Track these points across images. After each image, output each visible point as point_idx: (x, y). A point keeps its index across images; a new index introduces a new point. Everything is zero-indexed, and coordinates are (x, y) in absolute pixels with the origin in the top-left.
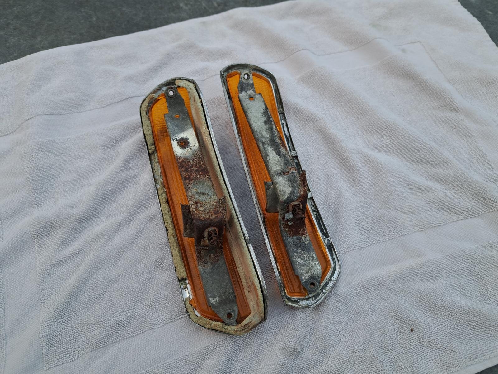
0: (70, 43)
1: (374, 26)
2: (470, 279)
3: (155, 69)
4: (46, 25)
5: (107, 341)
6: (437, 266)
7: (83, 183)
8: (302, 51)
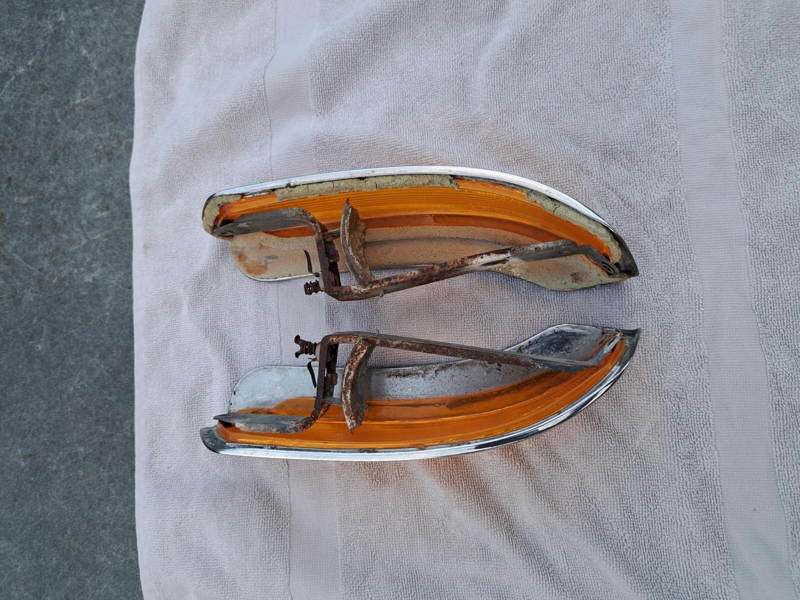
8: (266, 79)
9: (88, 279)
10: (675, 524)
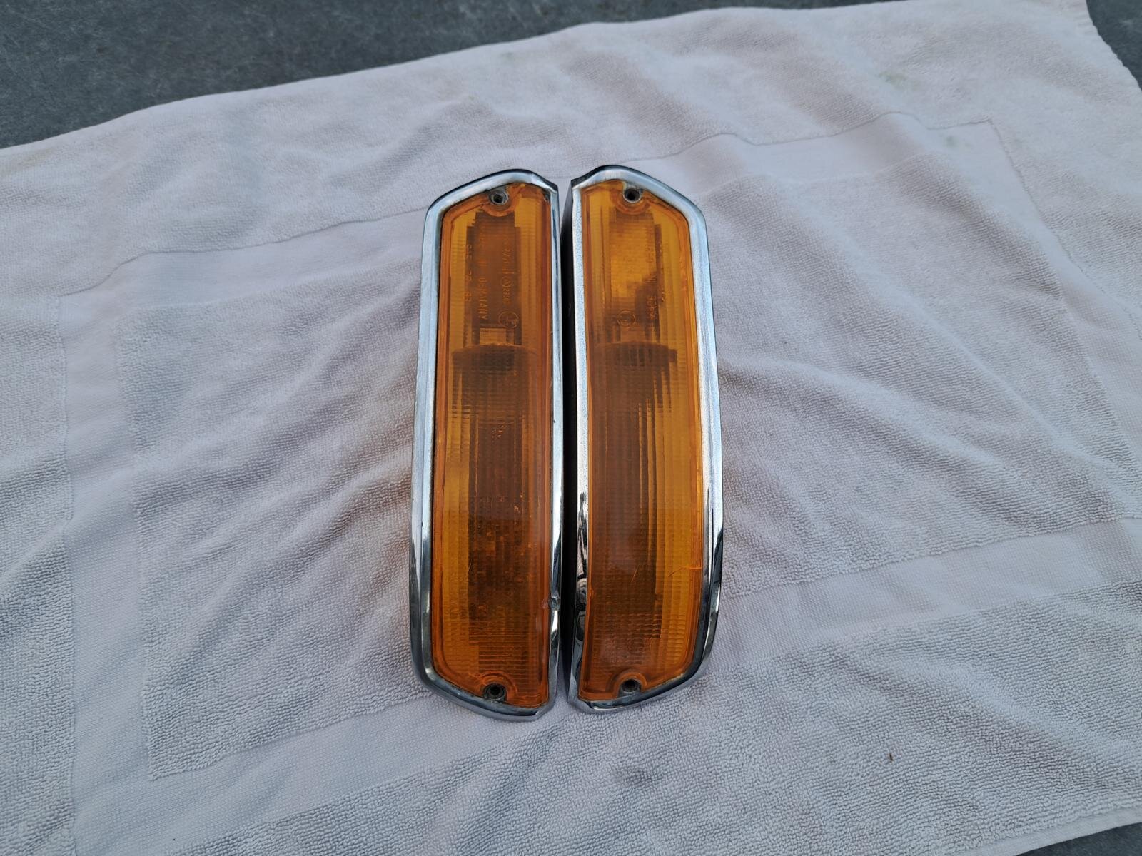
0: (219, 90)
1: (890, 79)
2: (1030, 665)
3: (398, 161)
4: (168, 43)
5: (272, 733)
6: (961, 632)
7: (237, 404)
8: (722, 136)
9: (462, 9)
10: (288, 674)
